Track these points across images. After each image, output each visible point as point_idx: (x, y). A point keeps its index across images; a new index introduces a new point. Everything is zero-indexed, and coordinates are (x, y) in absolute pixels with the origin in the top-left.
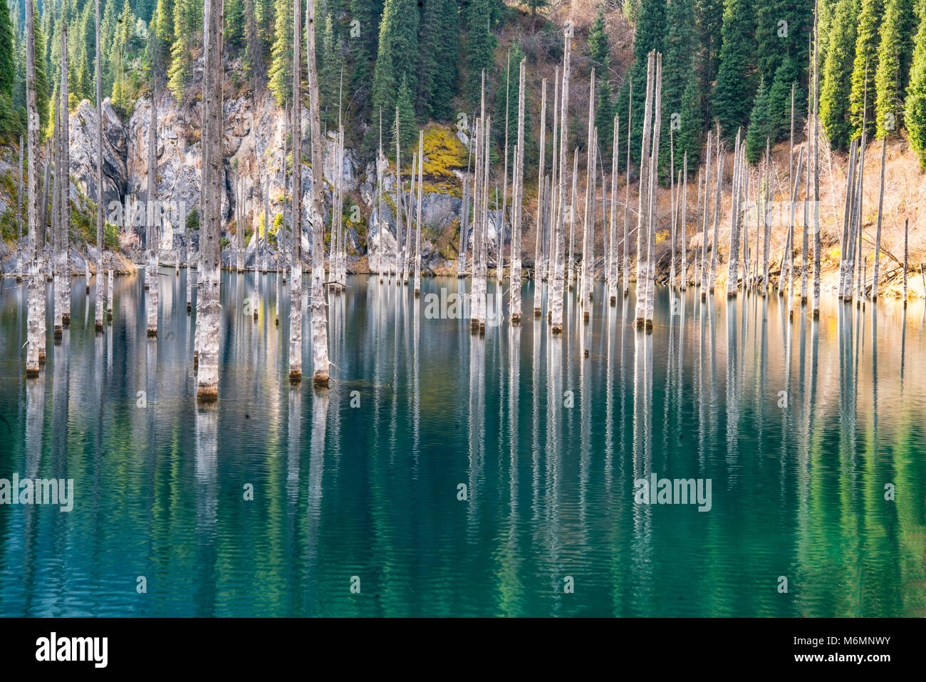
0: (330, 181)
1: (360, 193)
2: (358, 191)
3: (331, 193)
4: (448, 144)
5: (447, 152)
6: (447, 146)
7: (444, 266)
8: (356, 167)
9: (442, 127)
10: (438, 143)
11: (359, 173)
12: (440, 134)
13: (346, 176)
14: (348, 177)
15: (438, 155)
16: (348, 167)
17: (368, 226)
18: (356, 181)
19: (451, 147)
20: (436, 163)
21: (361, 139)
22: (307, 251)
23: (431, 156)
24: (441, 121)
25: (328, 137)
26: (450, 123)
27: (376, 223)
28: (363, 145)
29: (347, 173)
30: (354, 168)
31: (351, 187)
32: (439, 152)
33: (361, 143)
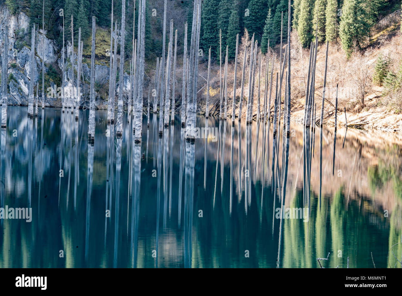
0: (41, 57)
1: (58, 64)
2: (57, 62)
3: (41, 63)
4: (106, 39)
5: (106, 43)
6: (106, 40)
7: (103, 104)
8: (56, 50)
9: (103, 30)
10: (101, 38)
11: (57, 52)
12: (102, 34)
13: (50, 54)
14: (51, 55)
15: (101, 45)
16: (51, 50)
17: (62, 82)
18: (56, 57)
19: (108, 41)
20: (99, 49)
21: (58, 35)
22: (27, 94)
23: (97, 45)
24: (103, 26)
25: (39, 33)
26: (108, 28)
27: (66, 80)
28: (59, 38)
29: (50, 53)
30: (55, 50)
31: (53, 60)
32: (101, 43)
33: (58, 37)
